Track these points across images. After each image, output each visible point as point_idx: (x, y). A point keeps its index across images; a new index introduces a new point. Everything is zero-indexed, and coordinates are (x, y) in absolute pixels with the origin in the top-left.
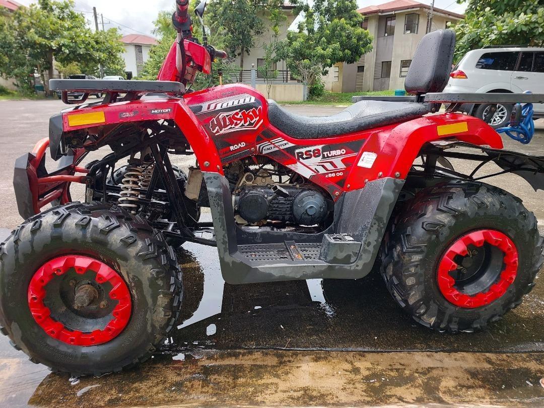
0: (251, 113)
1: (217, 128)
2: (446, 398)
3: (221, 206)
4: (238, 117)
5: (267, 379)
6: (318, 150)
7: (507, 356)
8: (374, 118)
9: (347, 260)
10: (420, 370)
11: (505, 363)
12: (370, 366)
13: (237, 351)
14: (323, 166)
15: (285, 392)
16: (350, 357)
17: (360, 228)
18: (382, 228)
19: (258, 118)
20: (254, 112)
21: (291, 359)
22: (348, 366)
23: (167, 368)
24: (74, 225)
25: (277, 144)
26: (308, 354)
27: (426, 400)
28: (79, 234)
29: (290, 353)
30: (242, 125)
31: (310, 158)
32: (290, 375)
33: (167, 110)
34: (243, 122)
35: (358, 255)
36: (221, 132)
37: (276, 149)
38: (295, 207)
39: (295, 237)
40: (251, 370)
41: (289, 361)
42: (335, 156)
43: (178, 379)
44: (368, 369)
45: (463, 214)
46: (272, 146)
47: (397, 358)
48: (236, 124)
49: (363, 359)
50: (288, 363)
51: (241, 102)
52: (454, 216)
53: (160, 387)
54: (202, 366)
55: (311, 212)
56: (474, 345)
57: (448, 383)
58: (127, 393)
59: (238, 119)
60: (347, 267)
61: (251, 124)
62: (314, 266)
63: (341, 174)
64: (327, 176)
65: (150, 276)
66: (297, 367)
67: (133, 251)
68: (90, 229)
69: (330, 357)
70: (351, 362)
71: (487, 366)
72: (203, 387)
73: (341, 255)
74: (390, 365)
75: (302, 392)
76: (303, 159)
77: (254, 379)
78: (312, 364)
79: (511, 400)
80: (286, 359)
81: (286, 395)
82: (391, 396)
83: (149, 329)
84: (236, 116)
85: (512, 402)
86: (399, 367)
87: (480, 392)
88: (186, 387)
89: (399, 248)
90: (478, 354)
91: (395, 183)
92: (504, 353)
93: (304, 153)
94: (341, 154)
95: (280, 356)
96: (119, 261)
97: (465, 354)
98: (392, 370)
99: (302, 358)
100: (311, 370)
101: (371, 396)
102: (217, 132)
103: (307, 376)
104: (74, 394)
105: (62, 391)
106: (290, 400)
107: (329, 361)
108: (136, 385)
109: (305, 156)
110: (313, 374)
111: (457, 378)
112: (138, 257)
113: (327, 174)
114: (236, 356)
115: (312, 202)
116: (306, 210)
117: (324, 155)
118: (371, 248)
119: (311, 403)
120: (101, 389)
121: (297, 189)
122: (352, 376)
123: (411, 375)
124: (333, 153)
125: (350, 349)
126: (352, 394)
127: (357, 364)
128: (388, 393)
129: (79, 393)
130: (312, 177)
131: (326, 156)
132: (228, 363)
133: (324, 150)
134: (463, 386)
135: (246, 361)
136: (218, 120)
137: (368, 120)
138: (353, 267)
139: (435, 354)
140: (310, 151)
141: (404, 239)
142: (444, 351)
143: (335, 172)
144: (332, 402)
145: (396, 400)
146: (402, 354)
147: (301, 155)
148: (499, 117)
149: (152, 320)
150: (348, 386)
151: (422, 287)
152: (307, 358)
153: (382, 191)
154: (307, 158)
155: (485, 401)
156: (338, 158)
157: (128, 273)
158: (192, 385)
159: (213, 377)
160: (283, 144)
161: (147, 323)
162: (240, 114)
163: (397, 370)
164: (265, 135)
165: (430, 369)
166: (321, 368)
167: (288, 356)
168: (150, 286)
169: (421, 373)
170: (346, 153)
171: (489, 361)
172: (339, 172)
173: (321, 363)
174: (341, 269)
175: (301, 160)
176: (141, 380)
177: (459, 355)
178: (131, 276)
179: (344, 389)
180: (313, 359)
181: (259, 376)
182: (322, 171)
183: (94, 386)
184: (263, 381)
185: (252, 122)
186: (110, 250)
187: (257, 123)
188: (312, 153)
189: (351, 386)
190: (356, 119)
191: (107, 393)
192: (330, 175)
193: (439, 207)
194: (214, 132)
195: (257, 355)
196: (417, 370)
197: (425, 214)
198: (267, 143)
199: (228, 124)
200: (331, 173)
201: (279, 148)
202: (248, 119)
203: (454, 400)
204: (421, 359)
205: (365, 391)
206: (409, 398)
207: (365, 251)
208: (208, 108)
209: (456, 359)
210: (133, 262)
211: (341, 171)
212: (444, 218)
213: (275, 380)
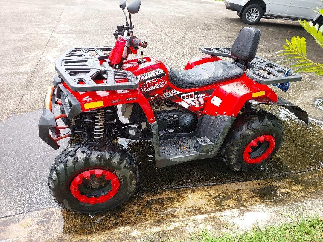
0: (161, 79)
1: (145, 89)
2: (245, 203)
3: (157, 138)
4: (155, 82)
5: (176, 204)
6: (192, 94)
7: (265, 181)
8: (220, 78)
9: (208, 151)
10: (234, 192)
11: (264, 184)
12: (215, 192)
13: (159, 191)
14: (194, 102)
15: (185, 209)
16: (206, 188)
17: (214, 137)
18: (224, 137)
19: (164, 81)
20: (163, 78)
21: (183, 192)
22: (206, 193)
23: (131, 203)
24: (95, 158)
25: (172, 93)
26: (189, 189)
27: (238, 206)
28: (98, 162)
29: (181, 189)
30: (157, 86)
31: (188, 98)
32: (184, 201)
33: (134, 98)
34: (157, 84)
35: (212, 149)
36: (147, 91)
37: (172, 95)
38: (179, 122)
39: (179, 136)
40: (168, 200)
41: (182, 194)
42: (200, 97)
43: (138, 208)
44: (214, 194)
45: (258, 130)
46: (170, 94)
47: (224, 186)
48: (154, 86)
49: (211, 189)
50: (182, 195)
51: (157, 74)
52: (254, 132)
53: (132, 214)
54: (146, 201)
55: (187, 124)
56: (253, 177)
57: (245, 196)
58: (119, 218)
59: (155, 83)
60: (207, 154)
61: (161, 85)
62: (194, 155)
63: (202, 105)
64: (195, 107)
65: (130, 174)
66: (186, 196)
67: (122, 166)
68: (103, 159)
69: (198, 190)
70: (207, 191)
71: (258, 186)
72: (150, 211)
73: (205, 150)
74: (223, 191)
75: (191, 208)
76: (185, 99)
77: (171, 204)
78: (192, 194)
79: (267, 201)
80: (181, 193)
81: (185, 211)
82: (225, 205)
83: (128, 193)
84: (154, 82)
85: (267, 202)
86: (226, 191)
87: (257, 199)
88: (143, 212)
89: (229, 143)
90: (255, 181)
91: (232, 119)
92: (264, 179)
93: (185, 96)
94: (203, 96)
95: (178, 192)
96: (116, 170)
97: (250, 182)
98: (223, 193)
99: (187, 191)
100: (192, 197)
101: (218, 207)
102: (145, 91)
103: (191, 200)
104: (96, 222)
105: (89, 222)
106: (188, 213)
107: (198, 192)
108: (121, 214)
109: (185, 98)
110: (193, 199)
111: (248, 194)
112: (124, 167)
113: (196, 105)
114: (159, 193)
115: (188, 119)
116: (185, 123)
117: (195, 97)
118: (218, 146)
119: (196, 213)
120: (106, 219)
121: (180, 111)
122: (209, 198)
123: (231, 194)
124: (199, 95)
125: (206, 184)
126: (210, 206)
127: (210, 192)
128: (224, 204)
129: (97, 222)
130: (189, 107)
131: (196, 97)
132: (157, 198)
133: (195, 94)
134: (250, 197)
135: (164, 196)
136: (145, 84)
137: (216, 79)
138: (210, 153)
139: (239, 183)
140: (189, 95)
141: (232, 141)
142: (242, 181)
143: (200, 105)
144: (204, 211)
145: (228, 207)
146: (226, 185)
147: (184, 97)
148: (255, 16)
149: (130, 190)
150: (208, 203)
151: (237, 159)
152: (189, 191)
153: (226, 123)
154: (186, 99)
155: (258, 203)
156: (201, 98)
157: (120, 174)
158: (146, 211)
159: (153, 206)
160: (176, 92)
161: (127, 191)
162: (156, 80)
163: (226, 193)
164: (168, 88)
165: (238, 191)
166: (195, 195)
167: (181, 191)
168: (129, 178)
169: (235, 193)
170: (206, 96)
171: (259, 184)
172: (201, 105)
173: (195, 193)
174: (205, 155)
175: (184, 99)
176: (122, 211)
177: (248, 182)
178: (121, 175)
179: (207, 204)
180: (191, 191)
181: (172, 203)
182: (193, 104)
183: (102, 217)
184: (174, 205)
185: (162, 83)
186: (113, 167)
187: (164, 83)
188: (189, 96)
189: (209, 203)
190: (210, 78)
191: (110, 220)
192: (197, 106)
193: (248, 128)
194: (144, 91)
195: (168, 192)
196: (233, 192)
197: (242, 130)
198: (168, 92)
199: (150, 86)
200: (198, 105)
201: (173, 94)
202: (160, 82)
203: (248, 204)
204: (234, 186)
205: (215, 204)
206: (232, 205)
207: (216, 147)
208: (141, 79)
209: (247, 185)
210: (123, 170)
211: (202, 104)
212: (249, 132)
213: (179, 204)
